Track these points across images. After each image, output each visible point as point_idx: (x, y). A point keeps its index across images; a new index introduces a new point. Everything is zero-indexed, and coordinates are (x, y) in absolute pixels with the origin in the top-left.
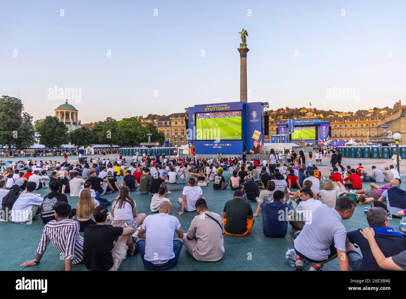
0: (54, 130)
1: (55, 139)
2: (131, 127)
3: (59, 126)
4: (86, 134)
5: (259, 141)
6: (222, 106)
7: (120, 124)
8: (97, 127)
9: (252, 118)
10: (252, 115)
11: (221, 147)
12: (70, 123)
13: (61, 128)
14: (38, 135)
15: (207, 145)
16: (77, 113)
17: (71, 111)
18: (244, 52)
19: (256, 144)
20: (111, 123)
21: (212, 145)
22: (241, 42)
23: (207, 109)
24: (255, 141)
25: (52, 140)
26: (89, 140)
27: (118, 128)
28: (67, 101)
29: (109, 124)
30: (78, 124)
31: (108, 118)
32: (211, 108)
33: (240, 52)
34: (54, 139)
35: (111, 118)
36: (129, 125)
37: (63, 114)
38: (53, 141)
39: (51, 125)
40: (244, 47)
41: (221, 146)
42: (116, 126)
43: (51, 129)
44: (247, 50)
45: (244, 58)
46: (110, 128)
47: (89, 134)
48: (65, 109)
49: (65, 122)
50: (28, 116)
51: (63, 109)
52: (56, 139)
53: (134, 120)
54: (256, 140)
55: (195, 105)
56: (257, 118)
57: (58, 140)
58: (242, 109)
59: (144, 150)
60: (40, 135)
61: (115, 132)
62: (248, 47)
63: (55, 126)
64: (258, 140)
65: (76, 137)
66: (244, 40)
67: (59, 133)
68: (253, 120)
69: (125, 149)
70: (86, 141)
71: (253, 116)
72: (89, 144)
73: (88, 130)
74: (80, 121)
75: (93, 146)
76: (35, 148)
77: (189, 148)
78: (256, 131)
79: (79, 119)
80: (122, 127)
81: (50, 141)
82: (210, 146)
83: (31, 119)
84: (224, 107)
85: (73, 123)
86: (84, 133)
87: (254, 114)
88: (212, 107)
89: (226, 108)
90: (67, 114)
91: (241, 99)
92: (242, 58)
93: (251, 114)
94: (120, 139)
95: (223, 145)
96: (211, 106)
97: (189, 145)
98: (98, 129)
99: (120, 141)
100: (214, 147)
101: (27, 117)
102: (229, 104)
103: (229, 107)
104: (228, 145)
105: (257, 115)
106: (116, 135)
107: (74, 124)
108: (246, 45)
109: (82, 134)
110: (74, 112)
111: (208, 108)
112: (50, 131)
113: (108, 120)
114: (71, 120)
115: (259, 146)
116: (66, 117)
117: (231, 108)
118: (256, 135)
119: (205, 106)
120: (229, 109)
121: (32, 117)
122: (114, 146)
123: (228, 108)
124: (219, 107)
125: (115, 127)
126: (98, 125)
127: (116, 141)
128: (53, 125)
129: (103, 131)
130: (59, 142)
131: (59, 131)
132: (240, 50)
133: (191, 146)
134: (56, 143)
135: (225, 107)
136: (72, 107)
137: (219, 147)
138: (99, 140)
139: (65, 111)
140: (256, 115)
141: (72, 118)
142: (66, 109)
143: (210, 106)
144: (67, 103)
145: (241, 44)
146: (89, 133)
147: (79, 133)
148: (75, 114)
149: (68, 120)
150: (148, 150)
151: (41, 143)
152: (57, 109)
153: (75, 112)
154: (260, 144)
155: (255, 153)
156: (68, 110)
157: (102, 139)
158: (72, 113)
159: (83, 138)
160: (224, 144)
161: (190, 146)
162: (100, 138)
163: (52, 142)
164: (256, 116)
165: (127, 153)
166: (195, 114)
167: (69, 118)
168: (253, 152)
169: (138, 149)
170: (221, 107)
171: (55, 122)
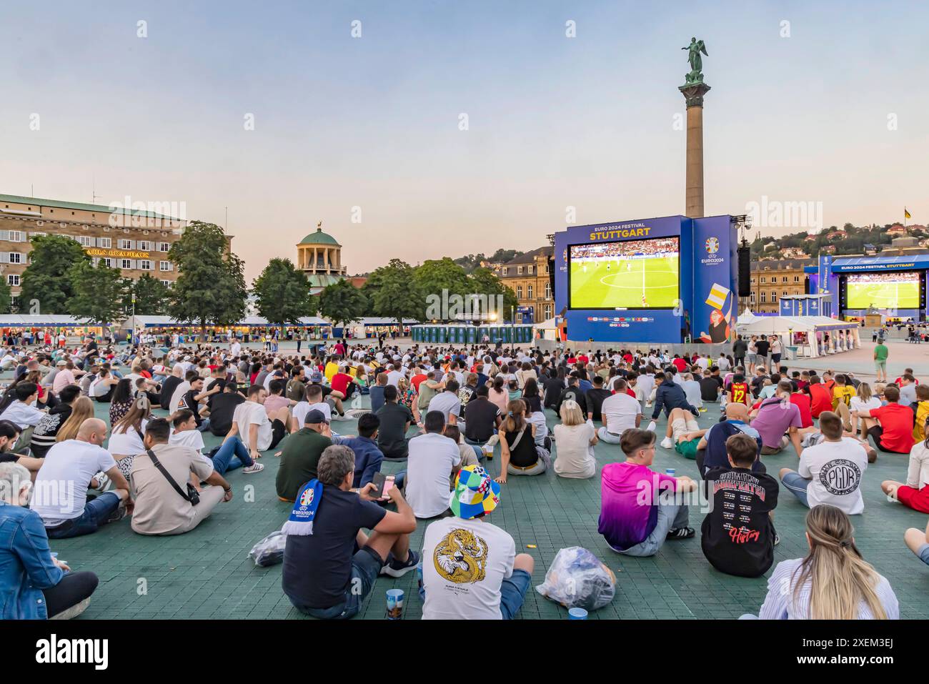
0: (283, 288)
1: (286, 306)
2: (442, 280)
3: (294, 279)
4: (348, 295)
5: (724, 311)
6: (631, 228)
7: (420, 274)
8: (374, 280)
9: (706, 255)
10: (707, 247)
11: (628, 325)
12: (326, 271)
13: (297, 283)
14: (256, 298)
15: (595, 319)
16: (338, 251)
17: (327, 248)
18: (695, 92)
19: (716, 319)
20: (399, 271)
21: (606, 319)
22: (690, 71)
23: (597, 236)
24: (714, 312)
25: (280, 308)
26: (354, 308)
27: (414, 281)
28: (321, 227)
29: (395, 274)
30: (340, 274)
31: (393, 261)
32: (605, 232)
33: (685, 95)
34: (283, 305)
35: (399, 260)
36: (436, 275)
37: (313, 255)
38: (282, 311)
39: (279, 278)
40: (696, 82)
41: (628, 323)
42: (408, 277)
43: (279, 285)
44: (703, 89)
45: (697, 109)
46: (396, 283)
47: (353, 295)
48: (315, 244)
49: (317, 271)
50: (236, 260)
51: (312, 244)
52: (289, 305)
53: (449, 264)
54: (715, 309)
55: (568, 228)
56: (718, 255)
57: (291, 308)
58: (680, 234)
59: (461, 330)
60: (259, 298)
61: (408, 290)
62: (705, 81)
63: (286, 279)
64: (720, 309)
65: (328, 302)
66: (696, 63)
67: (294, 294)
68: (708, 260)
69: (422, 328)
70: (346, 309)
71: (709, 249)
72: (354, 316)
73: (350, 287)
74: (345, 268)
75: (361, 322)
76: (251, 325)
77: (556, 326)
78: (716, 287)
79: (343, 264)
80: (423, 279)
81: (276, 311)
82: (603, 322)
83: (241, 266)
84: (636, 229)
85: (331, 272)
86: (343, 294)
87: (712, 245)
88: (608, 231)
89: (640, 232)
90: (320, 255)
91: (688, 208)
92: (691, 109)
93: (704, 245)
94: (417, 305)
95: (633, 319)
96: (605, 229)
97: (557, 319)
98: (375, 284)
99: (417, 309)
100: (611, 325)
101: (235, 262)
102: (647, 222)
103: (647, 229)
104: (645, 319)
105: (720, 248)
106: (409, 296)
107: (334, 273)
108: (702, 76)
109: (339, 294)
110: (333, 250)
111: (599, 234)
112: (276, 289)
113: (394, 266)
114: (327, 267)
115: (723, 323)
116: (318, 260)
117: (652, 231)
118: (718, 295)
119: (591, 228)
120: (647, 234)
121: (243, 262)
122: (404, 321)
123: (644, 232)
124: (624, 229)
125: (407, 280)
126: (375, 276)
127: (410, 309)
128: (282, 278)
129: (382, 289)
130: (292, 312)
131: (293, 290)
132: (684, 90)
133: (561, 321)
134: (287, 313)
135: (638, 230)
136: (329, 239)
137: (623, 325)
138: (375, 307)
139: (315, 247)
140: (716, 247)
141: (330, 262)
142: (318, 244)
143: (602, 229)
144: (319, 230)
145: (688, 76)
146: (353, 292)
147: (334, 293)
148: (335, 252)
149: (322, 266)
150: (471, 331)
151: (261, 315)
152: (301, 244)
153: (336, 248)
154: (728, 318)
155: (714, 341)
156: (322, 244)
157: (382, 305)
158: (330, 252)
159: (341, 304)
160: (636, 316)
161: (559, 321)
162: (376, 303)
163: (280, 312)
164: (717, 250)
165: (427, 337)
166: (569, 247)
167: (323, 260)
168: (709, 337)
169: (450, 329)
170: (629, 230)
171: (287, 270)
